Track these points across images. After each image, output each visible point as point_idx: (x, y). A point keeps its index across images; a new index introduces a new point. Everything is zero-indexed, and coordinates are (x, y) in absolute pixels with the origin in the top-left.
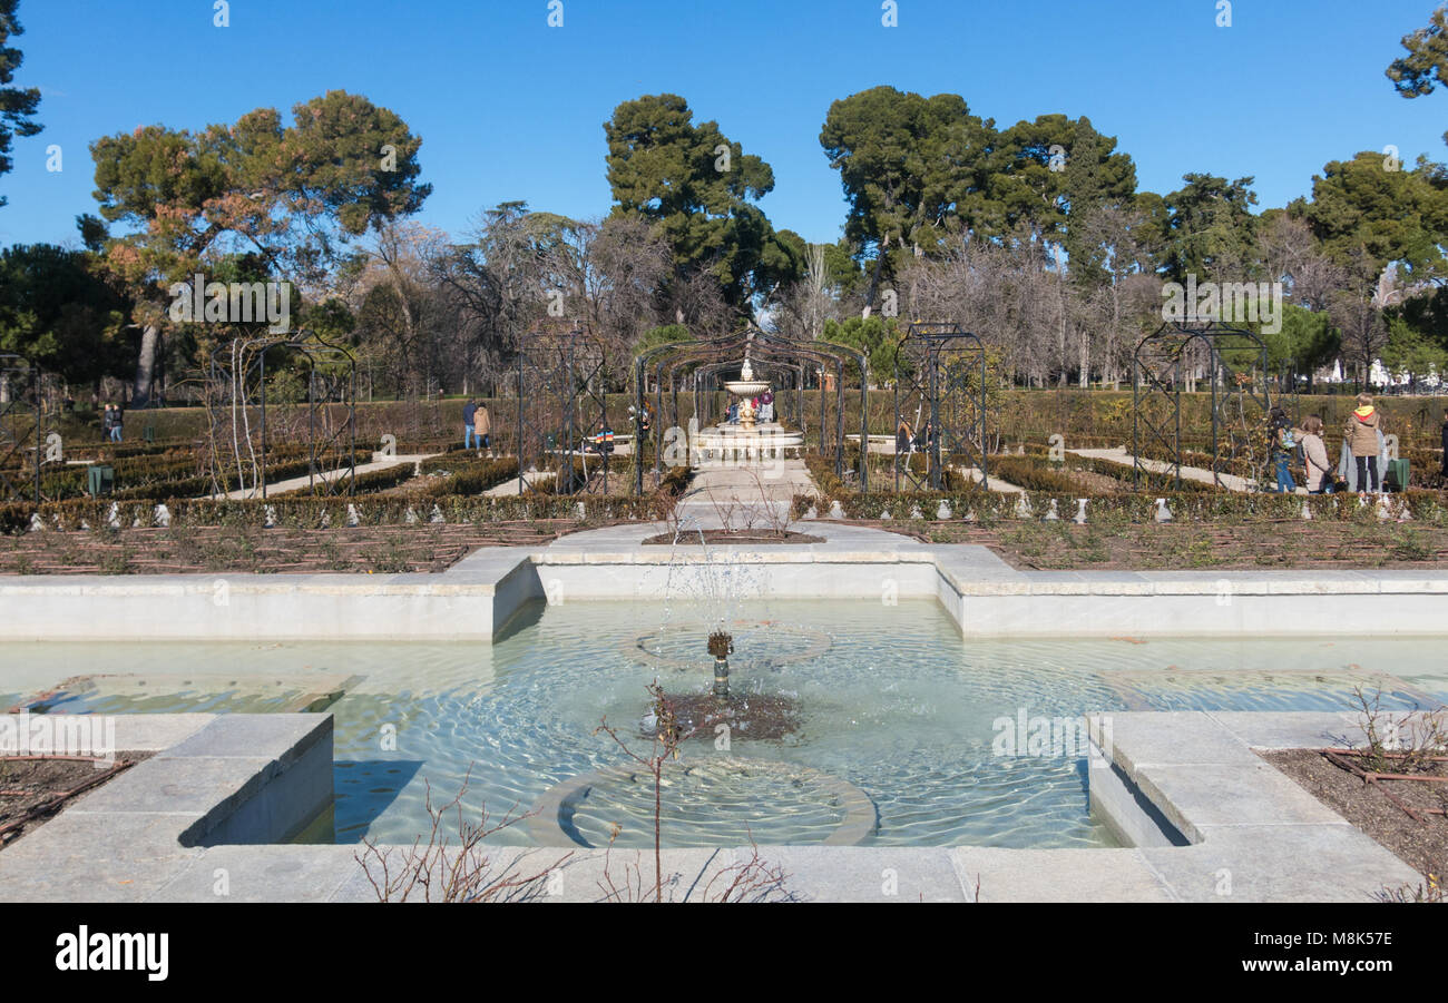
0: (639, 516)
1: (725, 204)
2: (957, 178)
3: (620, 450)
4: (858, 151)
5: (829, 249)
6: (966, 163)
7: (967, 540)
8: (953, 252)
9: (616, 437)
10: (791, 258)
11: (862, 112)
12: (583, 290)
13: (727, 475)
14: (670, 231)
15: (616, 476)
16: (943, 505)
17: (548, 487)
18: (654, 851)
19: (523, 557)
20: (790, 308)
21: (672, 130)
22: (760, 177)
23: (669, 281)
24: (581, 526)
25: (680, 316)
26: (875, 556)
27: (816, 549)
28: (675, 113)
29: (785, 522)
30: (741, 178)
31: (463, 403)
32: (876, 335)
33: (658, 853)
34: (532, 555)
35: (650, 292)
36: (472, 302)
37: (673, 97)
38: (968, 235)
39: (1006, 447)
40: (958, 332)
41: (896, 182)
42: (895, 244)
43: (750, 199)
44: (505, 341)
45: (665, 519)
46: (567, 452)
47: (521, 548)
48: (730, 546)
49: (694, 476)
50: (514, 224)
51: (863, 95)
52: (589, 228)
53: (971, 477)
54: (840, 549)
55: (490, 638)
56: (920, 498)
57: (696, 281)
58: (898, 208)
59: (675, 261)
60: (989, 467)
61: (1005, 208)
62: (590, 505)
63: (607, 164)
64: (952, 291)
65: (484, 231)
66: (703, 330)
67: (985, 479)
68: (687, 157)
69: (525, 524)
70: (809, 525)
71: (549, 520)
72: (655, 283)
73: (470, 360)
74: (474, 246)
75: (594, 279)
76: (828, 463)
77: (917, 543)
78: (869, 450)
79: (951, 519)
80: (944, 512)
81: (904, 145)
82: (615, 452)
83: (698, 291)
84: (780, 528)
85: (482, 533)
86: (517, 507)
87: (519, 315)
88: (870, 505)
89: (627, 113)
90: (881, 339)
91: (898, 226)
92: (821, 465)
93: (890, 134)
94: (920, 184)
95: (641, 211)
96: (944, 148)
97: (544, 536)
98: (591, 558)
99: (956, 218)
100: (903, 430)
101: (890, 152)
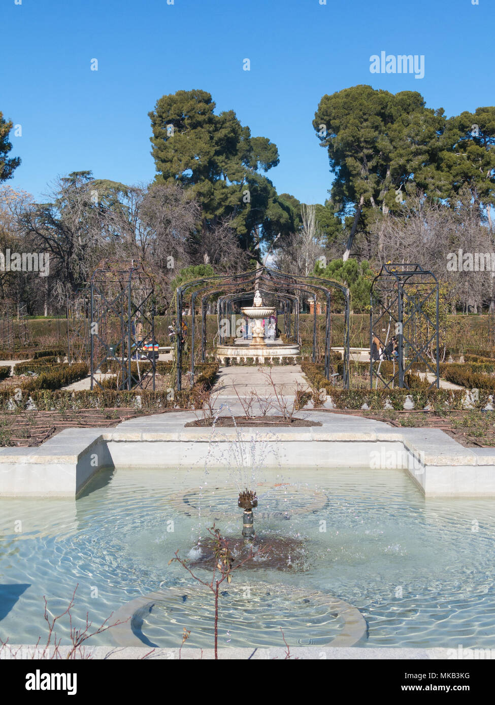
0: (181, 406)
1: (240, 174)
2: (416, 153)
3: (163, 358)
4: (342, 132)
5: (318, 208)
6: (423, 142)
7: (427, 425)
8: (412, 211)
9: (160, 348)
10: (289, 214)
11: (345, 103)
12: (134, 240)
13: (243, 377)
14: (200, 194)
15: (160, 377)
16: (408, 399)
17: (111, 385)
18: (214, 649)
19: (97, 435)
20: (288, 253)
21: (201, 118)
22: (269, 154)
23: (198, 231)
24: (138, 414)
25: (207, 258)
26: (359, 436)
27: (314, 431)
28: (202, 105)
29: (291, 411)
30: (252, 154)
31: (44, 322)
32: (353, 273)
33: (216, 651)
34: (104, 434)
35: (184, 240)
36: (51, 246)
37: (201, 92)
38: (423, 199)
39: (450, 357)
40: (419, 271)
41: (369, 158)
42: (367, 204)
43: (261, 171)
44: (76, 276)
45: (201, 408)
46: (125, 359)
47: (94, 429)
48: (251, 428)
49: (218, 377)
50: (82, 188)
51: (346, 91)
52: (139, 192)
53: (426, 379)
54: (334, 431)
55: (74, 495)
56: (391, 394)
57: (219, 232)
58: (370, 176)
59: (203, 217)
60: (439, 372)
61: (452, 177)
62: (145, 397)
63: (151, 144)
64: (410, 240)
65: (60, 193)
66: (223, 269)
67: (437, 381)
68: (212, 138)
69: (97, 412)
70: (309, 413)
71: (115, 409)
72: (188, 233)
73: (50, 290)
74: (51, 205)
75: (142, 230)
76: (318, 368)
77: (390, 427)
78: (351, 359)
79: (414, 409)
80: (408, 404)
81: (376, 128)
82: (160, 359)
83: (220, 239)
84: (288, 415)
85: (66, 418)
86: (91, 399)
87: (86, 256)
88: (354, 399)
89: (167, 104)
90: (357, 276)
91: (370, 189)
92: (313, 370)
93: (366, 120)
94: (387, 159)
95: (178, 179)
96: (406, 131)
97: (112, 420)
98: (147, 436)
99: (414, 184)
100: (375, 344)
101: (366, 133)
